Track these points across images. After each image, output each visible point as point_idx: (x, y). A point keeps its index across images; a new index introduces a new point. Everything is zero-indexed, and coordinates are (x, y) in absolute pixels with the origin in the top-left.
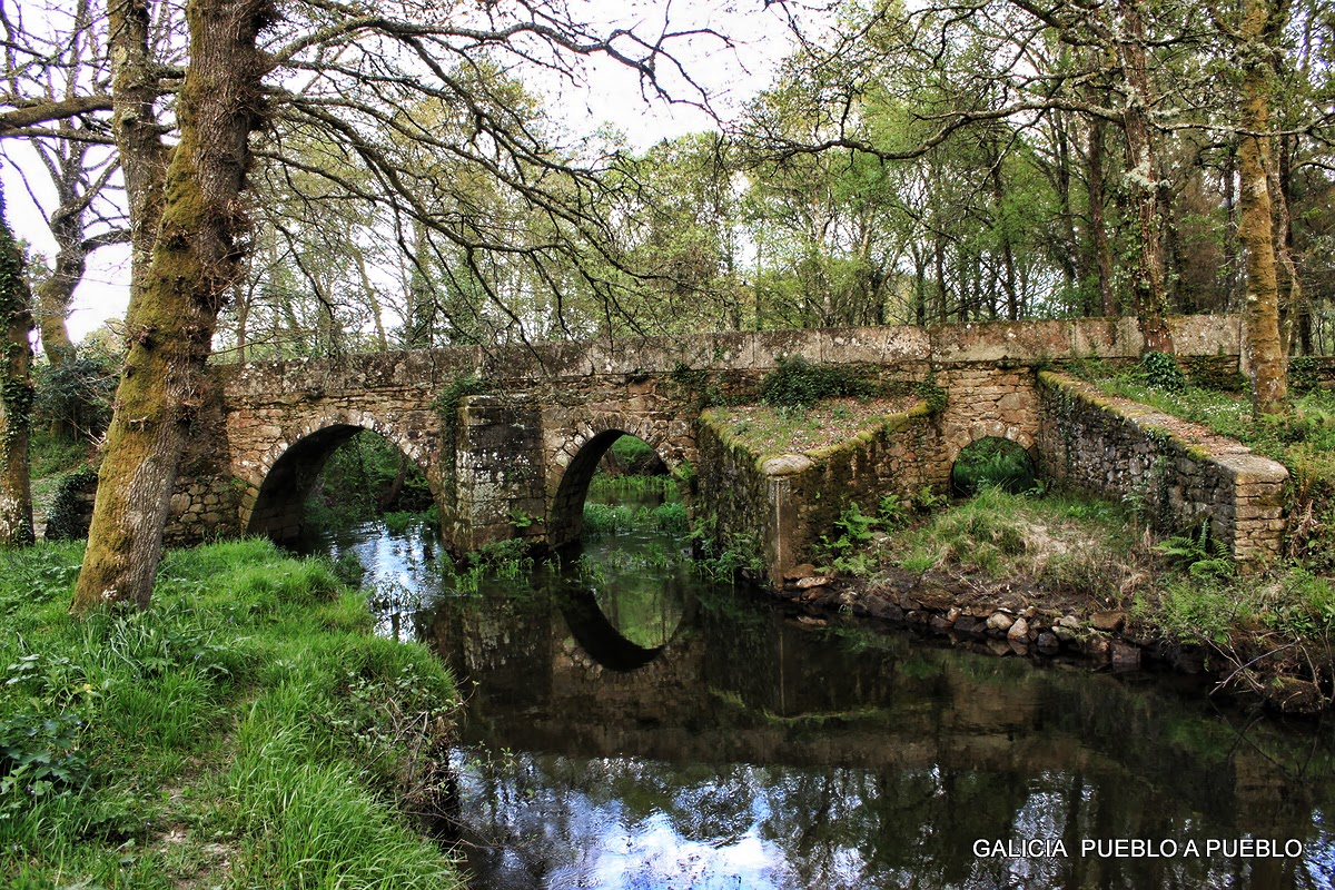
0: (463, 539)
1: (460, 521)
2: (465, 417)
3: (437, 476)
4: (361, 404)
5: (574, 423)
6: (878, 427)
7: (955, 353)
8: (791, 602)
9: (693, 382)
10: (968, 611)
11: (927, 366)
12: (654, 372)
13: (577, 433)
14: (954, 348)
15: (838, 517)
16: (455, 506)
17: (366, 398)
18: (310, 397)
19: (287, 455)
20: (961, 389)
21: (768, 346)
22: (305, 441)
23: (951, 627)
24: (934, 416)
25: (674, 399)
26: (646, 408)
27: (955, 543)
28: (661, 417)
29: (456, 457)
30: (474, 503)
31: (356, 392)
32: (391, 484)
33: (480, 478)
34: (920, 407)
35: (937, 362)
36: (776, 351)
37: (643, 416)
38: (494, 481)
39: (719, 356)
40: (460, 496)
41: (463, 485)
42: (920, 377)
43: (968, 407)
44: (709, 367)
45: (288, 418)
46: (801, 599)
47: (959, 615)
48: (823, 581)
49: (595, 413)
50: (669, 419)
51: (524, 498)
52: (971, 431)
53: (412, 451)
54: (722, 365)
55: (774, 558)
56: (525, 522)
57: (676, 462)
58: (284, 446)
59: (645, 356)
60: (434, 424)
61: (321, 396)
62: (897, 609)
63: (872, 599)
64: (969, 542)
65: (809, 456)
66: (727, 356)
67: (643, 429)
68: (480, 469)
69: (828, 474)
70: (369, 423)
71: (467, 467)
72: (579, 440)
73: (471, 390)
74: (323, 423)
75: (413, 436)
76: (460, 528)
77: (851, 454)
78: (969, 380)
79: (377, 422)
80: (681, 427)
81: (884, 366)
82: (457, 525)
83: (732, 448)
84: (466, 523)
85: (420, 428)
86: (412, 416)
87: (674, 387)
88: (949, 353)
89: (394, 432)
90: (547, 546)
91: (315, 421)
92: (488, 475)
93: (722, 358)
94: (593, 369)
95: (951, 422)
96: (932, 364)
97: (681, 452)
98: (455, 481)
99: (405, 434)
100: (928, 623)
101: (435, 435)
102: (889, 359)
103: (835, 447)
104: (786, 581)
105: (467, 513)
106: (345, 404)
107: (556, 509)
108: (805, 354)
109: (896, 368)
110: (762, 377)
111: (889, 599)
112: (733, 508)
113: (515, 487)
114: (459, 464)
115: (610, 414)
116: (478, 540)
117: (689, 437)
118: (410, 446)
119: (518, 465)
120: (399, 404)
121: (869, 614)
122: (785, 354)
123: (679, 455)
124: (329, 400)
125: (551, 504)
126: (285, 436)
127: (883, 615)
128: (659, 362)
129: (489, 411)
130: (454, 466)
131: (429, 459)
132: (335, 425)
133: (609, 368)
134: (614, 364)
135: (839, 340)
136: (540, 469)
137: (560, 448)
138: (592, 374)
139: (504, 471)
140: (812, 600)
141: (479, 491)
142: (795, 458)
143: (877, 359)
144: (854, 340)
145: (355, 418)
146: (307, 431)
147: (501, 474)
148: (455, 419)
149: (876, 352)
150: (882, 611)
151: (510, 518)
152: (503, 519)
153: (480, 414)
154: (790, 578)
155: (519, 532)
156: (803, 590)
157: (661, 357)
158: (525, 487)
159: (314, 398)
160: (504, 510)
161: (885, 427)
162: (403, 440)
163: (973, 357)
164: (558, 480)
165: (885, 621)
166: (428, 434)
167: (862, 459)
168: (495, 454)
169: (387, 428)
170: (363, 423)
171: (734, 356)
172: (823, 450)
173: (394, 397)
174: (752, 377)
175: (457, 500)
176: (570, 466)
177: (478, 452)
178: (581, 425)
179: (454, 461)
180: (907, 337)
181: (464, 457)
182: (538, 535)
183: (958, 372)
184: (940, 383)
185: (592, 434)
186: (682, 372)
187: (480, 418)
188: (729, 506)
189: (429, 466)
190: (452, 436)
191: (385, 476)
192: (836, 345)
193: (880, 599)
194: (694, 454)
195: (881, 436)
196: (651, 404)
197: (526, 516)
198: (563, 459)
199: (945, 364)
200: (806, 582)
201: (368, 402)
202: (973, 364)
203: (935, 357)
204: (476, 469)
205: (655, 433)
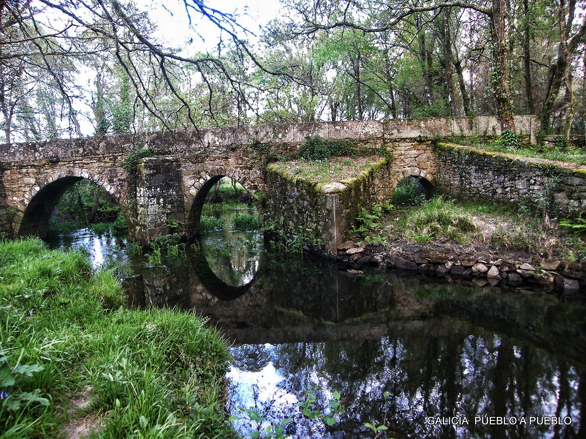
0: (142, 235)
1: (141, 225)
2: (141, 169)
3: (125, 202)
4: (80, 165)
5: (199, 172)
6: (370, 169)
7: (396, 134)
8: (343, 262)
9: (262, 150)
10: (459, 263)
11: (382, 140)
12: (242, 144)
13: (201, 177)
14: (395, 131)
15: (357, 216)
16: (137, 218)
17: (84, 161)
18: (52, 162)
19: (39, 194)
20: (399, 152)
21: (301, 131)
22: (50, 186)
23: (449, 272)
24: (388, 165)
25: (252, 158)
26: (237, 163)
27: (431, 227)
28: (246, 168)
29: (136, 191)
30: (148, 215)
31: (77, 158)
32: (91, 210)
33: (151, 202)
34: (383, 160)
35: (387, 139)
36: (305, 133)
37: (236, 168)
38: (158, 203)
39: (276, 136)
40: (139, 212)
41: (142, 206)
42: (378, 146)
43: (402, 160)
44: (271, 142)
45: (39, 173)
46: (349, 260)
47: (454, 265)
48: (361, 250)
49: (210, 167)
50: (250, 169)
51: (173, 212)
52: (403, 173)
53: (110, 189)
54: (277, 140)
55: (331, 239)
56: (175, 224)
57: (254, 191)
58: (38, 189)
59: (237, 137)
60: (122, 173)
61: (58, 161)
62: (413, 264)
63: (396, 259)
64: (439, 226)
65: (344, 183)
66: (280, 136)
67: (236, 175)
68: (151, 197)
69: (353, 192)
70: (86, 175)
71: (144, 196)
72: (202, 181)
73: (144, 155)
74: (60, 176)
75: (111, 181)
76: (140, 229)
77: (361, 183)
78: (403, 147)
79: (90, 174)
80: (256, 173)
81: (361, 141)
82: (138, 228)
83: (295, 181)
84: (144, 227)
85: (115, 177)
86: (110, 170)
87: (252, 152)
88: (392, 134)
89: (100, 179)
90: (186, 237)
91: (54, 175)
92: (155, 200)
93: (278, 137)
94: (209, 143)
95: (394, 168)
96: (384, 139)
97: (256, 186)
98: (136, 204)
99: (107, 180)
100: (435, 270)
101: (123, 180)
102: (363, 137)
103: (355, 179)
104: (339, 250)
105: (145, 221)
106: (72, 165)
107: (190, 218)
108: (321, 135)
109: (366, 141)
110: (298, 147)
111: (407, 258)
112: (296, 212)
113: (169, 206)
114: (138, 195)
115: (218, 167)
116: (151, 235)
117: (261, 178)
118: (109, 187)
119: (170, 195)
120: (102, 164)
121: (395, 267)
122: (310, 135)
123: (255, 187)
124: (63, 163)
125: (187, 215)
126: (38, 183)
127: (404, 267)
128: (244, 139)
129: (155, 166)
130: (136, 196)
131: (120, 193)
132: (67, 177)
133: (217, 143)
134: (220, 141)
135: (337, 127)
136: (182, 197)
137: (191, 185)
138: (208, 146)
139: (164, 197)
140: (356, 260)
141: (151, 209)
142: (338, 184)
143: (357, 137)
144: (345, 127)
145: (78, 173)
146: (50, 180)
147: (162, 200)
148: (136, 171)
149: (356, 134)
150: (404, 265)
151: (167, 223)
152: (164, 223)
153: (150, 168)
154: (342, 248)
155: (172, 231)
156: (350, 255)
157: (245, 137)
158: (174, 206)
159: (54, 162)
160: (164, 218)
161: (372, 169)
162: (106, 183)
163: (404, 136)
164: (191, 202)
165: (406, 270)
166: (120, 180)
167: (365, 186)
168: (158, 189)
169: (96, 177)
170: (82, 175)
171: (284, 136)
172: (350, 180)
173: (99, 161)
174: (293, 147)
175: (138, 214)
176: (198, 194)
177: (149, 188)
178: (203, 173)
179: (136, 194)
180: (372, 126)
181: (141, 191)
182: (182, 232)
183: (397, 143)
184: (388, 148)
185: (209, 178)
186: (256, 145)
187: (150, 170)
188: (294, 212)
189: (120, 197)
190: (134, 180)
191: (87, 206)
192: (336, 130)
193: (401, 258)
194: (263, 187)
195: (371, 173)
196: (240, 161)
197: (176, 222)
198: (193, 191)
199: (391, 140)
200: (352, 251)
201: (85, 164)
202: (404, 140)
203: (385, 135)
204: (149, 197)
205: (243, 176)
